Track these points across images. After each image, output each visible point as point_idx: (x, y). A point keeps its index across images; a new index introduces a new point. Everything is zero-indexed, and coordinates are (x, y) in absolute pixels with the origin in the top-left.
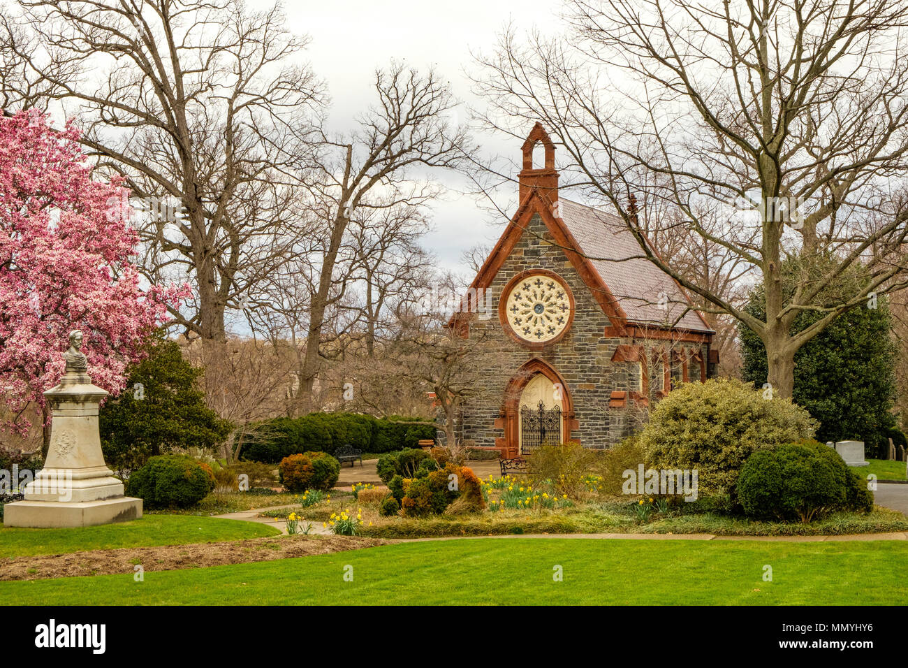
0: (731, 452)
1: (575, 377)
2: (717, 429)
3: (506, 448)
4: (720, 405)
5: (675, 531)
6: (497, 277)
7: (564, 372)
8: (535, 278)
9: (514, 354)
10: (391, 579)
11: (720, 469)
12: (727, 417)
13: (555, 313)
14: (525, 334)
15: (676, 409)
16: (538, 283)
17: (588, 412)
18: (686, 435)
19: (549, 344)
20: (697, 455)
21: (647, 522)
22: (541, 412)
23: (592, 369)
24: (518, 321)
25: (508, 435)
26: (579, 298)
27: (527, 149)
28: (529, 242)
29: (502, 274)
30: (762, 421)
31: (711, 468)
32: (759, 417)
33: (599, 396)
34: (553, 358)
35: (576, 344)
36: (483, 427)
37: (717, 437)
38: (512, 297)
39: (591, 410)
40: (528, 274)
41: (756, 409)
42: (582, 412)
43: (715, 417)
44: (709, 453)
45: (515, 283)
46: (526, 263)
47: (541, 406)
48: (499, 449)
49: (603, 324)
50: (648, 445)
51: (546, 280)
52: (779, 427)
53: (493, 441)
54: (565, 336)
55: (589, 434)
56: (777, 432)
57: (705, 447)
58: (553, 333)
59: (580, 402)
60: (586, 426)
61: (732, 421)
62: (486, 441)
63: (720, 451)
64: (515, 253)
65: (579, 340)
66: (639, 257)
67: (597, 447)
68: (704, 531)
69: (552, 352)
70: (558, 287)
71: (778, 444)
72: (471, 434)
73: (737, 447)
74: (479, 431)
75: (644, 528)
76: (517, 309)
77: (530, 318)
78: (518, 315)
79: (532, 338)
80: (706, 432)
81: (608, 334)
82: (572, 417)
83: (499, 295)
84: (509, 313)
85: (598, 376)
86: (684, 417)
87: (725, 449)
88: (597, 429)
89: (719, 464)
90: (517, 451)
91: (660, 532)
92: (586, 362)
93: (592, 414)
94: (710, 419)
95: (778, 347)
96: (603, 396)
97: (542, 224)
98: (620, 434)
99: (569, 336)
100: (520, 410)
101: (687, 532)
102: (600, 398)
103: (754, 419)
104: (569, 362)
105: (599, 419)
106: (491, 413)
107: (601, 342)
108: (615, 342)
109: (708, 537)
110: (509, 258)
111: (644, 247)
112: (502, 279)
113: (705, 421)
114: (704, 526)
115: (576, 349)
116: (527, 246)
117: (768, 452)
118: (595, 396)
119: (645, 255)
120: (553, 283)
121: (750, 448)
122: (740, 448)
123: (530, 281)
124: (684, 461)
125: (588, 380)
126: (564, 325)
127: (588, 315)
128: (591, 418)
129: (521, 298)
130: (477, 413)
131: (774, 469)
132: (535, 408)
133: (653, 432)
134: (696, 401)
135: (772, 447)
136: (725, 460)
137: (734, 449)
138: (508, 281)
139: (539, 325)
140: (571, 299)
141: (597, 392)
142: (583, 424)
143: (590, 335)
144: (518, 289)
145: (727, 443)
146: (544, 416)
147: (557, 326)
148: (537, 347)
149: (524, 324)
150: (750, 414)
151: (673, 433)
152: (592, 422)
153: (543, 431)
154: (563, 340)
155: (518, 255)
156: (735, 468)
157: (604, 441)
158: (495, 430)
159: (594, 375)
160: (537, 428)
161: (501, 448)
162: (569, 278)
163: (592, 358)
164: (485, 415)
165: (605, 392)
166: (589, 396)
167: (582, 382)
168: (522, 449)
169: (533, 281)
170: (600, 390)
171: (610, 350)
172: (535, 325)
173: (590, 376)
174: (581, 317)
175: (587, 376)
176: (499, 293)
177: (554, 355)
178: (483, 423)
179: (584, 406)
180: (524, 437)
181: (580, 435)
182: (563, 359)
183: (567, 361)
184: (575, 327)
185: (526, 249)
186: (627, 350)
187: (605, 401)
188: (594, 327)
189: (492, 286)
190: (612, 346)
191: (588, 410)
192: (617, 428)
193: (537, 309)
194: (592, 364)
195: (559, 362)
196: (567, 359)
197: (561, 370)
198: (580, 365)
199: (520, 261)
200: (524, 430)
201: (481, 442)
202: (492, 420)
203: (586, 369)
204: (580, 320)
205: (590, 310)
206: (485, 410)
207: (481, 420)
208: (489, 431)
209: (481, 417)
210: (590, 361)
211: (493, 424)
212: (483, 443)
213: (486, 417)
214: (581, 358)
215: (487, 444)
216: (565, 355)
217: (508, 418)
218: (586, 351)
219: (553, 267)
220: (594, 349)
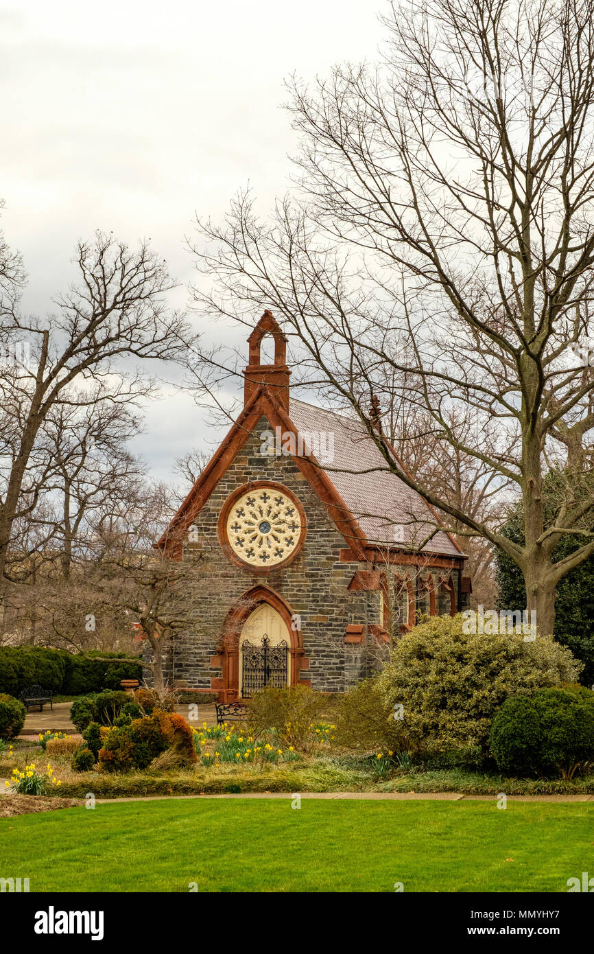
0: (483, 697)
1: (305, 607)
2: (467, 671)
3: (224, 690)
4: (471, 643)
5: (418, 790)
6: (216, 489)
7: (293, 601)
8: (260, 492)
9: (236, 579)
10: (82, 849)
11: (470, 717)
12: (479, 657)
13: (284, 532)
14: (248, 556)
15: (421, 647)
16: (265, 498)
17: (321, 649)
18: (431, 677)
19: (274, 569)
20: (444, 700)
21: (386, 779)
22: (266, 648)
23: (325, 599)
24: (240, 542)
25: (226, 674)
26: (312, 515)
27: (254, 342)
29: (223, 487)
30: (518, 662)
31: (460, 715)
32: (515, 657)
33: (333, 630)
34: (281, 585)
35: (308, 569)
36: (198, 665)
37: (467, 679)
38: (233, 514)
39: (323, 646)
40: (254, 487)
41: (512, 647)
42: (313, 649)
43: (466, 656)
44: (457, 698)
45: (237, 497)
46: (250, 473)
47: (265, 641)
48: (215, 692)
49: (339, 546)
50: (388, 689)
51: (274, 494)
52: (538, 668)
53: (209, 682)
54: (295, 559)
55: (320, 675)
56: (535, 674)
57: (454, 691)
58: (281, 556)
59: (311, 637)
60: (317, 665)
61: (483, 662)
62: (200, 682)
63: (470, 696)
64: (238, 461)
65: (311, 564)
66: (381, 469)
67: (329, 690)
68: (452, 790)
69: (279, 577)
70: (288, 503)
71: (536, 688)
72: (183, 674)
73: (490, 691)
74: (192, 670)
75: (382, 786)
76: (240, 528)
77: (254, 538)
78: (240, 534)
79: (256, 562)
80: (454, 673)
81: (345, 558)
82: (302, 655)
83: (218, 510)
84: (230, 531)
85: (332, 606)
86: (430, 656)
87: (476, 693)
88: (331, 668)
89: (468, 711)
90: (237, 693)
91: (400, 791)
92: (318, 590)
93: (324, 651)
94: (460, 658)
95: (537, 577)
96: (338, 630)
97: (270, 428)
98: (356, 674)
99: (299, 560)
100: (240, 646)
101: (431, 791)
102: (333, 633)
103: (509, 658)
104: (299, 590)
105: (332, 656)
106: (206, 648)
107: (336, 567)
108: (352, 567)
109: (456, 797)
110: (232, 468)
111: (388, 458)
112: (222, 492)
113: (454, 660)
114: (450, 783)
115: (307, 575)
116: (252, 453)
117: (525, 698)
118: (330, 630)
119: (388, 466)
120: (281, 498)
121: (505, 693)
122: (493, 693)
123: (255, 494)
124: (429, 708)
125: (321, 612)
126: (294, 547)
127: (321, 536)
128: (323, 656)
129: (244, 515)
130: (190, 649)
131: (531, 717)
132: (258, 643)
133: (394, 673)
134: (444, 638)
135: (529, 691)
136: (476, 706)
137: (487, 694)
138: (229, 494)
139: (265, 546)
140: (302, 516)
141: (331, 625)
142: (315, 663)
143: (323, 559)
144: (242, 503)
145: (478, 687)
146: (269, 653)
147: (286, 548)
148: (262, 572)
149: (247, 545)
150: (504, 653)
151: (417, 674)
152: (325, 660)
153: (267, 671)
154: (292, 565)
155: (242, 465)
156: (487, 716)
157: (338, 682)
158: (211, 669)
159: (327, 606)
160: (261, 667)
161: (218, 690)
162: (301, 492)
163: (326, 585)
164: (200, 651)
165: (340, 625)
166: (321, 630)
167: (314, 613)
168: (242, 691)
169: (258, 495)
170: (334, 623)
171: (346, 576)
172: (260, 547)
173: (323, 606)
174: (314, 538)
175: (319, 606)
176: (219, 508)
177: (282, 581)
178: (197, 661)
179: (315, 641)
180: (245, 678)
181: (310, 675)
182: (292, 586)
183: (296, 589)
184: (306, 550)
185: (251, 457)
186: (366, 577)
187: (340, 636)
188: (329, 550)
189: (211, 500)
190: (349, 572)
191: (320, 646)
192: (354, 668)
193: (262, 528)
194: (326, 592)
195: (287, 590)
196: (297, 586)
197: (289, 599)
198: (311, 594)
199: (244, 471)
200: (245, 669)
201: (195, 683)
202: (207, 657)
203: (319, 599)
204: (312, 542)
205: (324, 529)
206: (199, 646)
207: (195, 657)
208: (204, 670)
209: (195, 653)
210: (323, 589)
211: (209, 661)
212: (197, 684)
213: (201, 653)
214: (314, 585)
215: (201, 685)
216: (294, 581)
217: (227, 654)
218: (319, 578)
219: (282, 479)
220: (328, 576)
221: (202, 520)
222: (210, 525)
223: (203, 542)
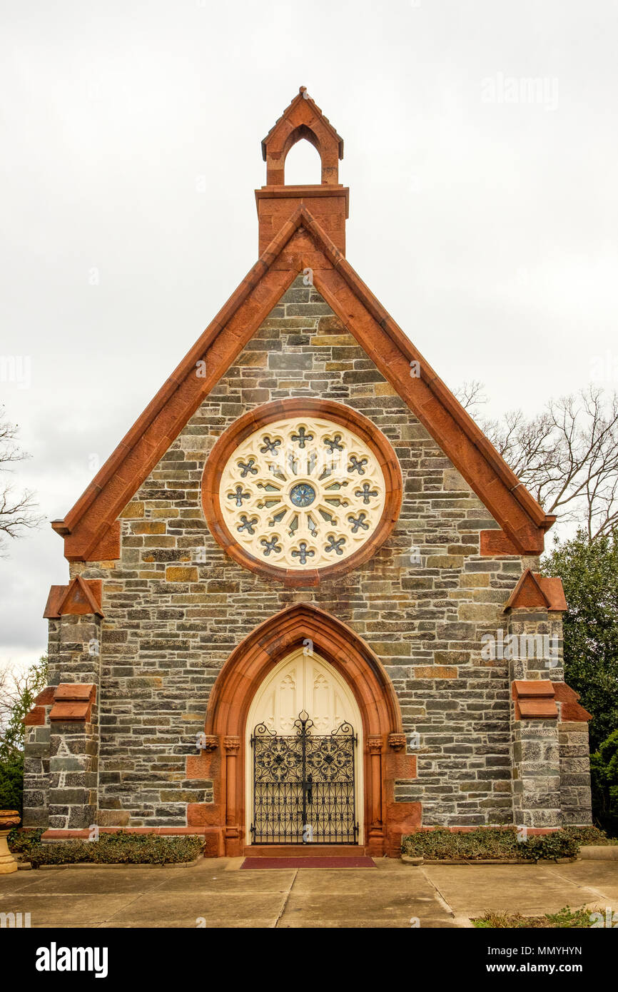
3: (219, 830)
6: (198, 414)
8: (294, 424)
9: (242, 595)
13: (345, 504)
14: (267, 552)
16: (302, 436)
17: (442, 735)
19: (329, 573)
22: (304, 737)
23: (447, 632)
24: (248, 523)
25: (222, 796)
26: (414, 465)
28: (284, 338)
29: (212, 410)
33: (470, 695)
34: (347, 605)
35: (407, 573)
36: (155, 777)
38: (232, 467)
39: (448, 729)
40: (279, 412)
42: (424, 736)
45: (243, 432)
46: (274, 384)
47: (303, 725)
48: (199, 833)
49: (477, 525)
51: (323, 428)
53: (182, 812)
54: (378, 553)
55: (443, 790)
58: (340, 551)
59: (419, 711)
60: (435, 768)
62: (161, 812)
64: (248, 360)
67: (465, 821)
69: (343, 590)
70: (354, 445)
72: (121, 796)
74: (141, 788)
76: (247, 496)
77: (279, 516)
79: (285, 561)
81: (489, 549)
82: (399, 748)
83: (202, 456)
84: (225, 501)
85: (465, 646)
88: (467, 776)
90: (243, 834)
92: (433, 615)
93: (450, 740)
96: (480, 696)
98: (552, 784)
99: (388, 553)
100: (248, 736)
102: (471, 701)
104: (390, 615)
105: (469, 750)
106: (174, 741)
107: (471, 567)
110: (231, 373)
112: (212, 421)
115: (406, 584)
116: (277, 346)
118: (461, 695)
120: (340, 436)
123: (282, 429)
125: (440, 658)
126: (369, 533)
127: (436, 505)
128: (447, 750)
129: (255, 471)
130: (136, 743)
132: (287, 730)
138: (227, 425)
139: (303, 532)
140: (388, 467)
141: (463, 685)
142: (429, 766)
144: (250, 447)
146: (310, 749)
148: (293, 581)
149: (264, 530)
152: (453, 758)
153: (307, 785)
154: (372, 564)
155: (255, 367)
157: (483, 805)
158: (187, 785)
159: (454, 646)
160: (294, 780)
161: (204, 829)
163: (449, 604)
164: (160, 746)
165: (486, 686)
166: (442, 696)
167: (424, 661)
168: (253, 830)
169: (288, 430)
170: (470, 681)
171: (494, 584)
172: (292, 533)
173: (445, 646)
174: (420, 510)
175: (436, 647)
177: (348, 597)
178: (154, 768)
179: (428, 720)
180: (258, 802)
181: (420, 791)
182: (372, 606)
183: (382, 612)
184: (403, 533)
185: (274, 352)
187: (487, 707)
188: (452, 533)
190: (500, 577)
191: (441, 730)
192: (546, 770)
193: (295, 496)
194: (449, 618)
195: (361, 616)
196: (383, 607)
197: (368, 633)
198: (417, 622)
199: (259, 380)
200: (257, 784)
201: (148, 815)
202: (178, 759)
203: (434, 632)
204: (416, 517)
205: (442, 491)
206: (159, 735)
207: (149, 760)
208: (171, 786)
209: (149, 752)
210: (443, 613)
211: (181, 768)
212: (154, 818)
213: (163, 751)
214: (420, 605)
215: (164, 818)
216: (378, 598)
217: (223, 753)
218: (434, 589)
219: (346, 395)
220: (454, 584)
221: (166, 477)
222: (183, 485)
223: (166, 521)
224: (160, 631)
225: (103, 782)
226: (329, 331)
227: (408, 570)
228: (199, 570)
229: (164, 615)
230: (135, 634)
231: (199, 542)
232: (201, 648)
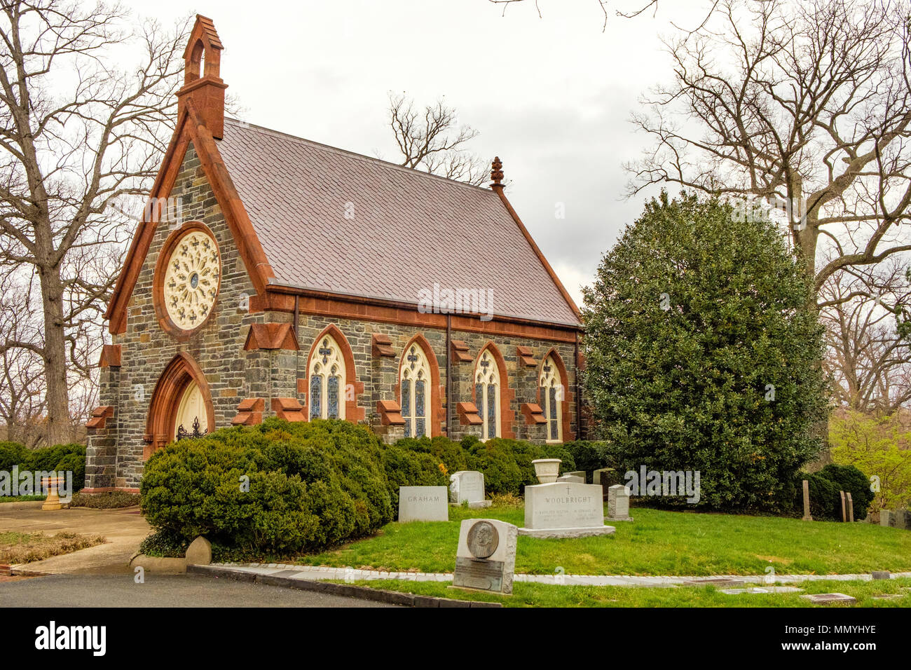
1: (218, 379)
6: (153, 240)
8: (190, 237)
9: (163, 349)
13: (209, 284)
14: (180, 319)
16: (195, 243)
19: (198, 331)
22: (196, 433)
24: (174, 302)
26: (226, 257)
27: (189, 56)
28: (184, 184)
29: (158, 236)
34: (198, 352)
35: (221, 328)
36: (134, 459)
38: (170, 268)
40: (185, 232)
45: (172, 246)
47: (196, 425)
49: (247, 293)
51: (201, 236)
53: (141, 480)
54: (212, 317)
58: (205, 314)
59: (222, 418)
62: (134, 479)
69: (198, 342)
70: (212, 246)
72: (124, 469)
74: (130, 465)
76: (175, 284)
77: (186, 296)
78: (175, 292)
79: (184, 325)
81: (252, 309)
83: (155, 266)
84: (166, 289)
85: (240, 375)
92: (229, 355)
97: (196, 156)
99: (215, 317)
100: (176, 433)
104: (214, 357)
106: (140, 437)
107: (245, 322)
108: (259, 320)
112: (158, 243)
115: (220, 336)
116: (181, 190)
120: (207, 241)
123: (187, 241)
125: (231, 384)
127: (233, 282)
129: (179, 268)
130: (129, 439)
132: (190, 429)
138: (163, 244)
139: (193, 305)
140: (221, 260)
141: (239, 401)
143: (234, 313)
144: (177, 256)
148: (187, 336)
149: (180, 305)
154: (210, 324)
158: (143, 463)
159: (236, 375)
162: (218, 229)
163: (236, 347)
164: (136, 441)
166: (231, 408)
167: (225, 386)
169: (189, 241)
172: (190, 306)
173: (232, 376)
174: (227, 286)
175: (229, 376)
176: (154, 263)
177: (200, 347)
178: (134, 453)
182: (208, 352)
183: (211, 355)
184: (220, 303)
186: (270, 332)
188: (238, 300)
189: (149, 255)
193: (194, 282)
194: (236, 357)
196: (212, 351)
198: (223, 360)
201: (131, 481)
202: (141, 448)
203: (229, 366)
204: (225, 291)
205: (236, 273)
206: (136, 434)
207: (132, 449)
208: (139, 464)
209: (131, 444)
210: (233, 353)
211: (142, 454)
212: (133, 483)
213: (136, 444)
214: (226, 349)
215: (136, 483)
216: (210, 346)
217: (157, 444)
218: (231, 338)
219: (203, 216)
220: (237, 334)
221: (142, 280)
222: (147, 285)
223: (141, 307)
224: (138, 372)
225: (119, 461)
226: (200, 176)
227: (222, 326)
228: (151, 334)
229: (140, 363)
230: (130, 375)
231: (151, 318)
232: (150, 382)
